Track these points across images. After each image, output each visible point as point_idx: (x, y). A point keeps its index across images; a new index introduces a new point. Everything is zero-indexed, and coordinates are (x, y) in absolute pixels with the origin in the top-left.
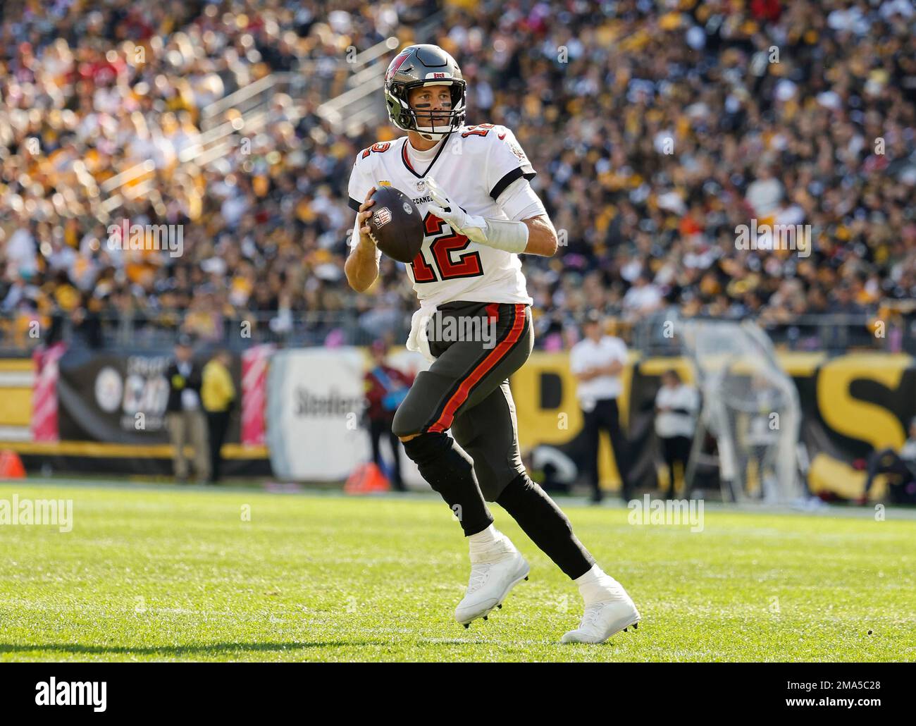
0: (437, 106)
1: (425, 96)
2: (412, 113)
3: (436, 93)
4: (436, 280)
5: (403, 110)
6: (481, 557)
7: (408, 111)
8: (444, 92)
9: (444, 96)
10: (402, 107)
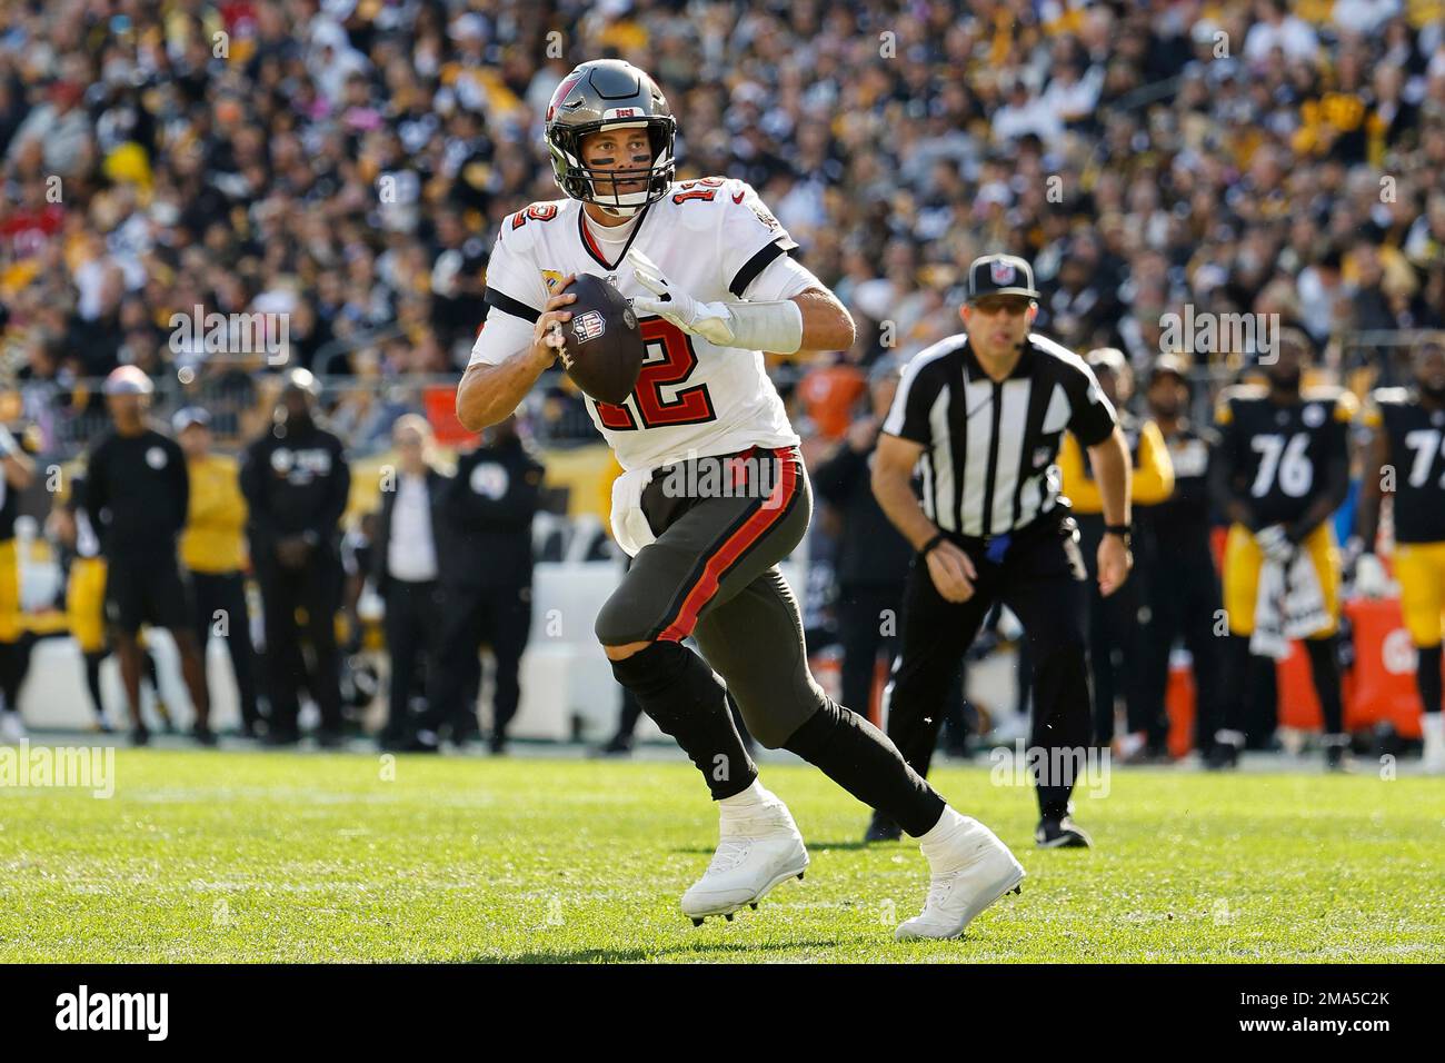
0: (623, 163)
1: (606, 146)
2: (586, 174)
3: (622, 141)
4: (634, 427)
5: (571, 170)
6: (740, 826)
7: (579, 171)
8: (637, 136)
9: (637, 144)
10: (570, 165)
